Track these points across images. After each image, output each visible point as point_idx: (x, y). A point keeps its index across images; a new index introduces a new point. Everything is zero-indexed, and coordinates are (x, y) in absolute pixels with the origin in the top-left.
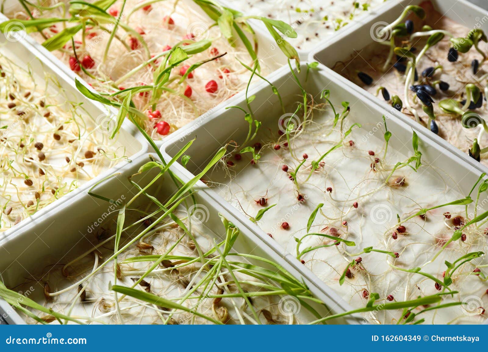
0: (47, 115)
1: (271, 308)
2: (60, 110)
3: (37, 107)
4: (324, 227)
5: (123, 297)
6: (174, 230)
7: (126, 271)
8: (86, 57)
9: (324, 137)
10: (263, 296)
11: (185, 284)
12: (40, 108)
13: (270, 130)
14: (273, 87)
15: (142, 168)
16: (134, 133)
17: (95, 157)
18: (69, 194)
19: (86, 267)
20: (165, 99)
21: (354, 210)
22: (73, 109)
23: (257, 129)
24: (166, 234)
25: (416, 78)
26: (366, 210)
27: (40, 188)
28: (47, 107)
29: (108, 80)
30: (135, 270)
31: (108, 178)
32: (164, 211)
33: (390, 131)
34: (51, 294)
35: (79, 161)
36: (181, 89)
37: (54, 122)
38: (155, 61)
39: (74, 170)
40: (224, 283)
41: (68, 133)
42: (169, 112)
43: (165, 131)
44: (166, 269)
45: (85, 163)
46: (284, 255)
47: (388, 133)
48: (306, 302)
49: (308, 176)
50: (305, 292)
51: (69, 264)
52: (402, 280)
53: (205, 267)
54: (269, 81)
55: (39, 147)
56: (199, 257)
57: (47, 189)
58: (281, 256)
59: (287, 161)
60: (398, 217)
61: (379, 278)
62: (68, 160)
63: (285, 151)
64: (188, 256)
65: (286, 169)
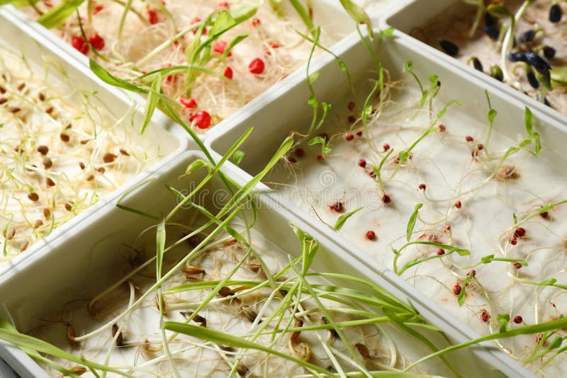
0: (50, 111)
1: (366, 342)
2: (65, 103)
3: (36, 102)
4: (421, 234)
5: (173, 337)
6: (229, 248)
7: (172, 303)
8: (93, 36)
9: (407, 122)
10: (354, 326)
11: (252, 317)
12: (40, 103)
13: (338, 116)
14: (339, 60)
15: (190, 167)
16: (168, 127)
17: (116, 161)
18: (92, 208)
19: (118, 301)
20: (199, 85)
21: (456, 212)
22: (85, 101)
23: (325, 115)
24: (219, 255)
25: (515, 45)
26: (472, 210)
27: (49, 203)
28: (49, 100)
29: (127, 62)
30: (183, 302)
31: (141, 185)
32: (217, 223)
33: (496, 109)
34: (77, 339)
35: (98, 166)
36: (221, 70)
37: (59, 119)
38: (183, 37)
39: (91, 178)
40: (302, 312)
41: (78, 132)
42: (206, 100)
43: (205, 123)
44: (225, 298)
45: (106, 169)
46: (381, 272)
47: (492, 112)
48: (416, 331)
49: (393, 172)
50: (413, 318)
51: (97, 298)
52: (529, 296)
53: (276, 292)
54: (335, 53)
55: (43, 151)
56: (267, 281)
57: (59, 203)
58: (378, 273)
59: (365, 154)
60: (515, 217)
61: (499, 295)
62: (83, 167)
63: (360, 142)
64: (251, 280)
65: (363, 164)
